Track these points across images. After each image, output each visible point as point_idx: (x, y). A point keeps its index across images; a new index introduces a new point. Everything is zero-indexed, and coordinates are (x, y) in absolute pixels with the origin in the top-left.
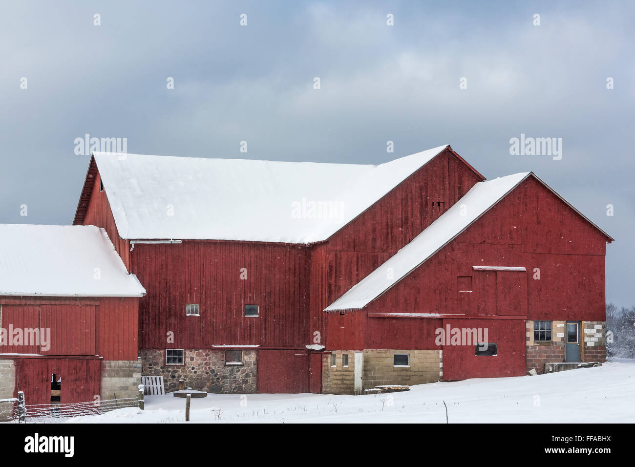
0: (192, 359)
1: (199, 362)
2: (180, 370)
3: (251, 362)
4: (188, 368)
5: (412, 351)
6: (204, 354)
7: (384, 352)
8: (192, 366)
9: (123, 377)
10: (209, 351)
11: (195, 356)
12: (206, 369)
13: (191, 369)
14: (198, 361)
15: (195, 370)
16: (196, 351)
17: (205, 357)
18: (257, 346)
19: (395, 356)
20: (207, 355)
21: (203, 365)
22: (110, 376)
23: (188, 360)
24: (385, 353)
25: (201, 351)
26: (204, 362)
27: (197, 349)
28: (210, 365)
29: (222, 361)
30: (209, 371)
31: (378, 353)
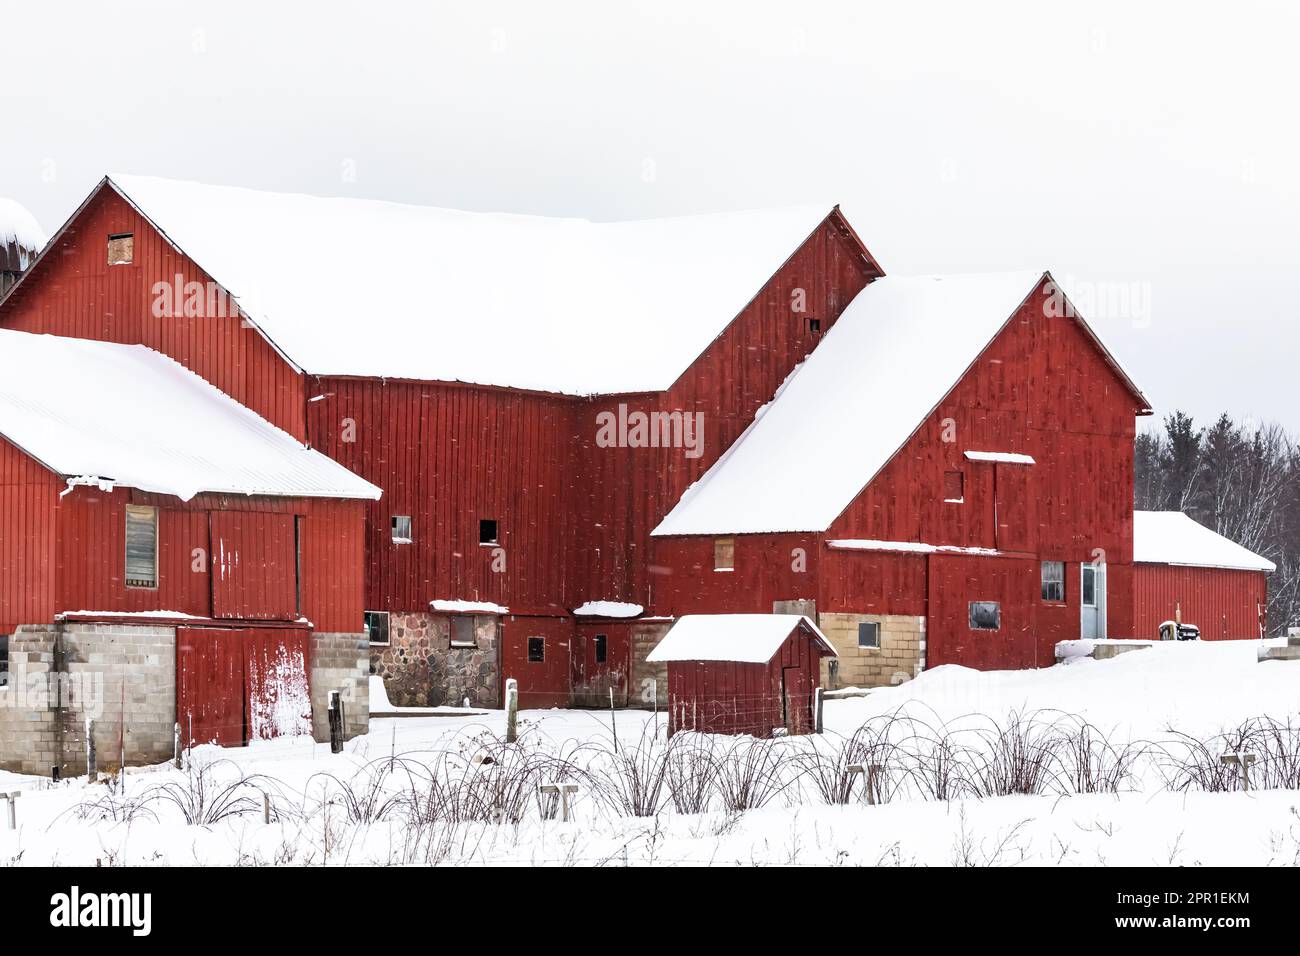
0: (401, 632)
1: (412, 639)
2: (383, 655)
3: (488, 640)
4: (395, 651)
5: (883, 617)
6: (419, 622)
7: (846, 618)
8: (401, 647)
9: (343, 667)
10: (426, 617)
11: (405, 627)
12: (421, 653)
13: (398, 653)
14: (409, 637)
15: (405, 656)
16: (407, 617)
17: (420, 629)
18: (503, 610)
19: (862, 626)
20: (423, 625)
21: (417, 646)
22: (325, 665)
23: (395, 633)
24: (848, 620)
25: (413, 616)
26: (419, 640)
27: (408, 612)
28: (427, 646)
29: (446, 637)
30: (426, 659)
31: (838, 620)
